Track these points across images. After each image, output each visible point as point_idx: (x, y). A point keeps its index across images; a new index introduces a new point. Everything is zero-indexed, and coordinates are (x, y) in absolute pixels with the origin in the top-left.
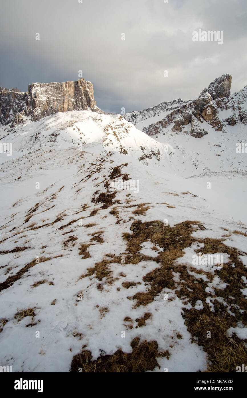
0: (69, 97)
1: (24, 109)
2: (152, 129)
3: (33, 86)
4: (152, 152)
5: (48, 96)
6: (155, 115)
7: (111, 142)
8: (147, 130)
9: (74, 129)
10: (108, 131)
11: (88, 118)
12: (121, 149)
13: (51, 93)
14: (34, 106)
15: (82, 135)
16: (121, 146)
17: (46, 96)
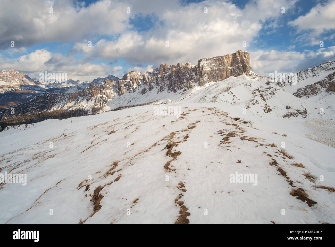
0: (228, 66)
1: (193, 78)
2: (308, 89)
3: (201, 61)
4: (298, 111)
5: (212, 67)
6: (314, 76)
7: (257, 102)
8: (303, 91)
9: (229, 93)
10: (255, 93)
11: (240, 85)
12: (266, 107)
13: (214, 65)
14: (201, 75)
15: (234, 97)
16: (266, 105)
17: (210, 67)
